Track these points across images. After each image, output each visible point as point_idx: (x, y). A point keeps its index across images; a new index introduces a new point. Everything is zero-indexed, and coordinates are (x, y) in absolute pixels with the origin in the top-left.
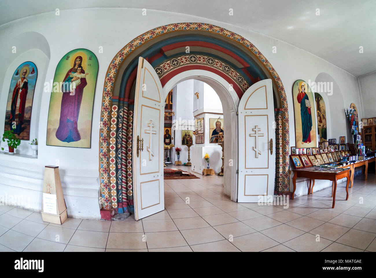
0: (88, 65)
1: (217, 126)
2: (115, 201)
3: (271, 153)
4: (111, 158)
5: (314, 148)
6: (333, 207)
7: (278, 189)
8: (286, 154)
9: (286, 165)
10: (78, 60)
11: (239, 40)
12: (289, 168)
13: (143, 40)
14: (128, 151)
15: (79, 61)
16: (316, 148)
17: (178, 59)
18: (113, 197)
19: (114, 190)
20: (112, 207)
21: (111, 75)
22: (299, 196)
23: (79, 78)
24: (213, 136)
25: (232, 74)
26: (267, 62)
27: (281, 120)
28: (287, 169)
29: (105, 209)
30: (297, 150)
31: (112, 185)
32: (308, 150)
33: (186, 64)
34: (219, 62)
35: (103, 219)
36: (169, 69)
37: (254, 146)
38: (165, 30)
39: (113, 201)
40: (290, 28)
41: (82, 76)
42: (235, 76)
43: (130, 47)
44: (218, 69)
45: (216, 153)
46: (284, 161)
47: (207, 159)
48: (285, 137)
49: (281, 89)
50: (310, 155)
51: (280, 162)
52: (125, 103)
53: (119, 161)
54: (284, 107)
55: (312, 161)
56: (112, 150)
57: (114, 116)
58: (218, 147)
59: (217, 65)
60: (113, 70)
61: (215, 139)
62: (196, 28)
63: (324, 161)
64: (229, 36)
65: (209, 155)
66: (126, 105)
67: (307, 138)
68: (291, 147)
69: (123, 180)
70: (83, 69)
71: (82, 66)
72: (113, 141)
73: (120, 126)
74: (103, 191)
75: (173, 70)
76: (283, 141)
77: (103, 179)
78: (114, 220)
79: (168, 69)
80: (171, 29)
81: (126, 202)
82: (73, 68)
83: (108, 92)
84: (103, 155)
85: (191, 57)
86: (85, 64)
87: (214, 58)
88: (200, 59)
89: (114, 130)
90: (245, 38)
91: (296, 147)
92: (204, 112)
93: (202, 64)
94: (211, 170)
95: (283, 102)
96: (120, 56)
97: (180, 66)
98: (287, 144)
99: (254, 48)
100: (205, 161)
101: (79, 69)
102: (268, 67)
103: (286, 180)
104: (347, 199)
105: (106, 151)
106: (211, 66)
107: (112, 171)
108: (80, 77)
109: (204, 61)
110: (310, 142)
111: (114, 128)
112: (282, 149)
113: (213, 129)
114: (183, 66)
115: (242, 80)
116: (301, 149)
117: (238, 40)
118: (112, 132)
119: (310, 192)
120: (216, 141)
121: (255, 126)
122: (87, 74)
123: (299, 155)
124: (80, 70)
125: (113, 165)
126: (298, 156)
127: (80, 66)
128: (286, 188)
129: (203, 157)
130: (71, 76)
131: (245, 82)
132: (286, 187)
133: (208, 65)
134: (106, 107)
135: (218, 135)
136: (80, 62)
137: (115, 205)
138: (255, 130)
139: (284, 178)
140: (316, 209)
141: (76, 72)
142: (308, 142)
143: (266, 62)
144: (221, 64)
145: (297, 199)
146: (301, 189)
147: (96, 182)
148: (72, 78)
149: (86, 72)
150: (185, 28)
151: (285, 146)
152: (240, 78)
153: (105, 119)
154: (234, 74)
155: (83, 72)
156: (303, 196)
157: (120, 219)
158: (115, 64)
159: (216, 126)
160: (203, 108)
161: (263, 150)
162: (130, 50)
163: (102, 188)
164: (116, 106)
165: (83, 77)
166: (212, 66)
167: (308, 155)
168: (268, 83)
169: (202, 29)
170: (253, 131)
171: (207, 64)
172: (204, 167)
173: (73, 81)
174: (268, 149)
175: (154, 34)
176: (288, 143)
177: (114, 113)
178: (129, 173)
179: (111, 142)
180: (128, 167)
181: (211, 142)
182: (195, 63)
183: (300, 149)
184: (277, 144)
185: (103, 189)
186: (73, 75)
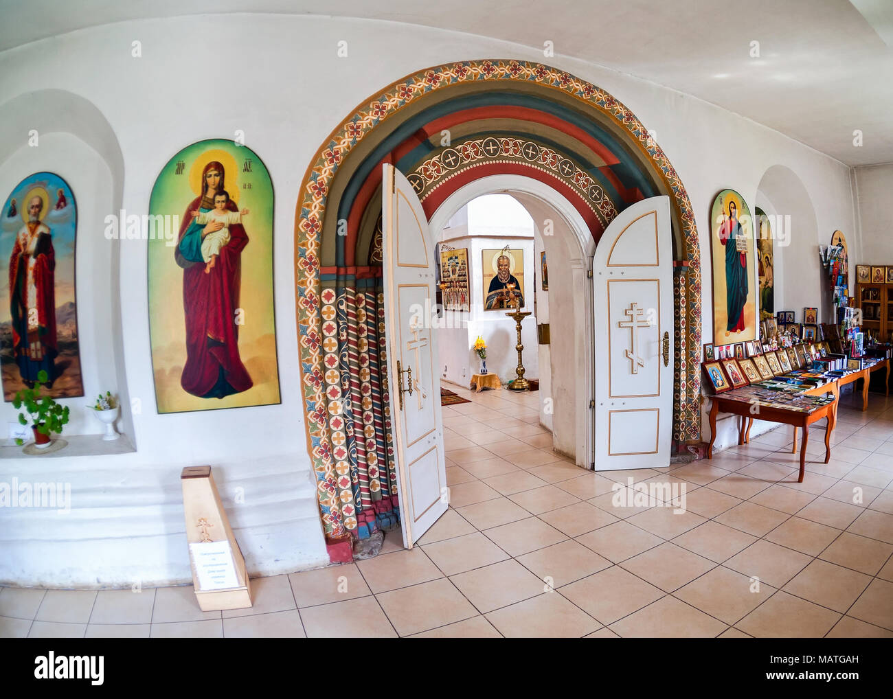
0: (245, 188)
1: (500, 269)
2: (351, 514)
3: (666, 363)
4: (334, 418)
5: (750, 341)
6: (800, 480)
7: (677, 437)
8: (694, 361)
9: (693, 384)
10: (213, 172)
11: (603, 103)
12: (700, 391)
13: (382, 113)
14: (362, 392)
15: (215, 175)
16: (755, 342)
17: (457, 150)
18: (345, 506)
19: (348, 489)
20: (346, 528)
21: (314, 215)
22: (722, 449)
23: (223, 225)
24: (491, 293)
25: (577, 180)
26: (662, 156)
27: (685, 286)
28: (696, 393)
29: (333, 537)
30: (717, 350)
31: (340, 478)
32: (739, 348)
33: (475, 163)
34: (551, 152)
35: (334, 562)
36: (438, 176)
37: (629, 349)
38: (435, 83)
39: (347, 514)
40: (721, 76)
41: (232, 217)
42: (584, 186)
43: (352, 133)
44: (547, 169)
45: (501, 335)
46: (690, 376)
47: (480, 352)
48: (694, 325)
49: (687, 216)
50: (743, 360)
51: (682, 378)
52: (348, 277)
53: (349, 421)
54: (691, 257)
55: (747, 374)
56: (332, 398)
57: (329, 317)
58: (504, 319)
59: (545, 159)
60: (317, 199)
61: (498, 300)
62: (508, 76)
63: (772, 370)
64: (581, 93)
65: (485, 341)
66: (351, 283)
67: (736, 321)
68: (705, 346)
69: (359, 461)
70: (231, 198)
71: (225, 189)
72: (333, 377)
73: (343, 336)
74: (326, 499)
75: (447, 179)
76: (687, 334)
77: (323, 472)
78: (358, 559)
79: (435, 178)
80: (448, 80)
81: (370, 509)
82: (202, 197)
83: (311, 258)
84: (316, 416)
85: (487, 144)
86: (235, 183)
87: (538, 142)
88: (506, 147)
89: (332, 350)
90: (616, 96)
91: (714, 344)
92: (470, 234)
93: (512, 159)
94: (491, 377)
95: (690, 246)
96: (332, 161)
97: (462, 167)
98: (698, 341)
99: (635, 123)
100: (476, 356)
101: (218, 198)
102: (662, 167)
103: (695, 415)
104: (826, 461)
105: (323, 406)
106: (531, 163)
107: (337, 448)
108: (227, 223)
109: (516, 152)
110: (742, 329)
111: (331, 345)
112: (686, 349)
113: (491, 275)
114: (468, 168)
115: (599, 194)
116: (724, 347)
117: (600, 103)
118: (329, 356)
119: (742, 440)
120: (500, 305)
121: (632, 304)
122: (247, 212)
123: (720, 361)
124: (223, 201)
125: (338, 434)
126: (718, 364)
127: (220, 190)
128: (694, 433)
129: (470, 347)
130: (199, 221)
131: (606, 197)
132: (694, 431)
133: (526, 161)
134: (311, 297)
135: (504, 290)
136: (218, 179)
137: (351, 522)
138: (631, 312)
139: (689, 413)
140: (765, 483)
141: (210, 209)
142: (739, 330)
143: (658, 156)
144: (554, 157)
145: (718, 457)
146: (726, 435)
147: (309, 483)
148: (203, 226)
149: (240, 206)
150: (482, 76)
151: (693, 343)
152: (596, 189)
153: (313, 329)
154: (583, 182)
155: (231, 206)
156: (730, 448)
157: (371, 553)
158: (321, 184)
159: (499, 267)
160: (467, 225)
161: (649, 357)
162: (354, 142)
163: (321, 492)
164: (331, 290)
165: (233, 223)
166: (535, 163)
167: (737, 358)
168: (661, 204)
169: (521, 76)
170: (626, 314)
171: (523, 160)
172: (475, 371)
173: (208, 234)
174: (659, 355)
175: (409, 96)
176: (698, 337)
177: (329, 308)
178: (368, 441)
179: (329, 381)
180: (366, 428)
181: (489, 308)
182: (495, 159)
183: (721, 346)
184: (677, 339)
185: (325, 495)
186: (204, 217)
